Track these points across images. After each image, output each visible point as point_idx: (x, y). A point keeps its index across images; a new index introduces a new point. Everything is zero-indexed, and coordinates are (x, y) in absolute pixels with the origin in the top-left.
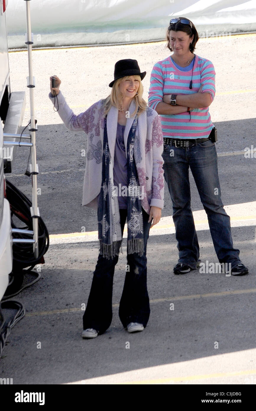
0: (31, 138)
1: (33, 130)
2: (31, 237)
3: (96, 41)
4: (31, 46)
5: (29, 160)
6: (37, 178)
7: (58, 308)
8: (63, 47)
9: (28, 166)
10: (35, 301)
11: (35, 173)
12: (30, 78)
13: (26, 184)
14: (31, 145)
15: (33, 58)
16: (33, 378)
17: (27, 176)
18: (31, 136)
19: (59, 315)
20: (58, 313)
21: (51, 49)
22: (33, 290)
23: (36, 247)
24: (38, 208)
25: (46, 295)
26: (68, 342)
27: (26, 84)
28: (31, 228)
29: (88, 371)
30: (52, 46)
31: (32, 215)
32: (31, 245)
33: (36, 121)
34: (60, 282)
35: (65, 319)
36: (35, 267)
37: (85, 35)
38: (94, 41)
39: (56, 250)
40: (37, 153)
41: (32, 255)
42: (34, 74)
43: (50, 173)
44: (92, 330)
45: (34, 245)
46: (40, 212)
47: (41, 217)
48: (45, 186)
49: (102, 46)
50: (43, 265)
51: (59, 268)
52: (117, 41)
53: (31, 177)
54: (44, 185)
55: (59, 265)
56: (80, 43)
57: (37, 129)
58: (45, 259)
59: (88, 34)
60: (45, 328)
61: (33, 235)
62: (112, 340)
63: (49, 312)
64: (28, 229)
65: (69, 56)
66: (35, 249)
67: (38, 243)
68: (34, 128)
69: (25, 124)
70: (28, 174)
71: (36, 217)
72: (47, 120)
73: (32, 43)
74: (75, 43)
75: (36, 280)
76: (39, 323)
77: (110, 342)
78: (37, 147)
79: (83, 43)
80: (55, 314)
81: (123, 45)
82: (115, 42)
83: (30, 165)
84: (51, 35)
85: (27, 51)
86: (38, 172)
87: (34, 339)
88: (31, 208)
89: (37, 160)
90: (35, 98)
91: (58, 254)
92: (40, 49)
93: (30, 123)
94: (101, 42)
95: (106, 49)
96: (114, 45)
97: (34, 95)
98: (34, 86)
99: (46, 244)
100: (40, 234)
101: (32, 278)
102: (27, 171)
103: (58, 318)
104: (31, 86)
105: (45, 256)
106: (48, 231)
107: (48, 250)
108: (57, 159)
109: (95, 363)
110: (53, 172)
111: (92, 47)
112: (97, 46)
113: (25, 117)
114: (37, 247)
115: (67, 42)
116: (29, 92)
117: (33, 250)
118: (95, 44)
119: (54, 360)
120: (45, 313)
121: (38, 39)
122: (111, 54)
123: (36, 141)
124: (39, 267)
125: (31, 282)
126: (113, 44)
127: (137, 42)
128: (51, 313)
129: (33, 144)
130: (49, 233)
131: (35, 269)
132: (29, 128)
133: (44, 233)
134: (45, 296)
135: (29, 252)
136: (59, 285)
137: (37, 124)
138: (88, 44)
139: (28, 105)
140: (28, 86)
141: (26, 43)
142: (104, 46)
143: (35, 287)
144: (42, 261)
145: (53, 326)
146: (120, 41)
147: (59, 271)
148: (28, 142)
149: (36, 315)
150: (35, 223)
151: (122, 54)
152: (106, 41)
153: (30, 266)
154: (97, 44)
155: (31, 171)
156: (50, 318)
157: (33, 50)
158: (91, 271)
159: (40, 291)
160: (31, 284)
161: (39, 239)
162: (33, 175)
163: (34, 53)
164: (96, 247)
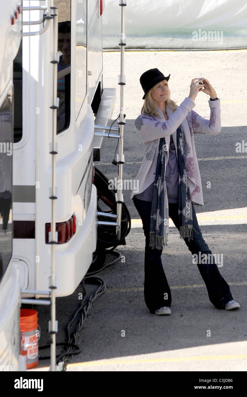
0: (119, 131)
1: (122, 123)
2: (114, 220)
3: (183, 46)
4: (124, 47)
5: (116, 151)
6: (123, 167)
7: (135, 286)
8: (152, 50)
9: (115, 156)
10: (115, 278)
11: (121, 163)
12: (121, 76)
13: (112, 172)
14: (119, 137)
15: (125, 58)
16: (110, 349)
17: (114, 165)
18: (119, 129)
19: (136, 292)
20: (136, 290)
21: (141, 51)
22: (114, 268)
23: (118, 230)
24: (122, 194)
25: (126, 274)
26: (143, 318)
27: (118, 81)
28: (115, 212)
29: (160, 344)
30: (142, 48)
31: (117, 200)
32: (114, 227)
33: (125, 116)
34: (138, 263)
35: (141, 297)
36: (117, 248)
37: (173, 40)
38: (180, 46)
39: (136, 233)
40: (124, 145)
41: (115, 237)
42: (125, 73)
43: (135, 163)
44: (165, 308)
45: (117, 227)
46: (124, 198)
47: (125, 202)
48: (130, 175)
49: (187, 51)
50: (124, 246)
51: (138, 250)
52: (201, 47)
53: (117, 166)
54: (128, 174)
55: (139, 247)
56: (168, 47)
57: (125, 122)
58: (126, 241)
59: (176, 39)
60: (123, 304)
61: (116, 219)
62: (183, 317)
63: (127, 289)
64: (112, 213)
65: (158, 58)
66: (118, 231)
67: (120, 226)
68: (123, 122)
69: (114, 118)
70: (115, 163)
71: (120, 202)
72: (134, 115)
73: (125, 45)
74: (163, 46)
75: (117, 259)
76: (118, 299)
77: (181, 319)
78: (124, 139)
79: (171, 47)
80: (133, 292)
81: (207, 51)
82: (199, 48)
83: (117, 155)
84: (142, 38)
85: (120, 51)
86: (124, 161)
87: (113, 313)
88: (116, 194)
89: (124, 150)
90: (125, 95)
91: (138, 237)
92: (131, 51)
93: (119, 117)
94: (187, 46)
95: (191, 54)
96: (199, 51)
97: (124, 92)
98: (125, 84)
99: (128, 227)
100: (123, 217)
101: (114, 258)
102: (114, 161)
103: (135, 295)
104: (122, 84)
105: (126, 238)
106: (130, 216)
107: (130, 233)
108: (142, 151)
109: (167, 338)
110: (137, 163)
111: (178, 51)
112: (183, 51)
113: (114, 111)
114: (120, 230)
115: (156, 46)
116: (120, 89)
117: (116, 232)
118: (181, 49)
119: (130, 333)
120: (124, 290)
121: (129, 43)
122: (195, 59)
123: (124, 134)
124: (120, 247)
125: (112, 261)
126: (198, 49)
127: (219, 49)
128: (129, 290)
129: (121, 136)
130: (131, 217)
131: (117, 250)
132: (119, 121)
133: (127, 217)
134: (124, 275)
135: (112, 234)
136: (138, 266)
137: (125, 118)
138: (175, 49)
139: (118, 101)
140: (119, 84)
141: (119, 44)
142: (189, 51)
143: (116, 265)
144: (124, 243)
145: (130, 302)
146: (205, 47)
147: (138, 253)
148: (116, 134)
149: (115, 292)
150: (119, 208)
151: (205, 59)
152: (192, 47)
153: (112, 246)
154: (183, 49)
155: (118, 161)
156: (128, 295)
157: (125, 51)
158: (167, 254)
159: (120, 270)
160: (113, 263)
161: (122, 223)
162: (119, 164)
163: (126, 53)
164: (173, 232)
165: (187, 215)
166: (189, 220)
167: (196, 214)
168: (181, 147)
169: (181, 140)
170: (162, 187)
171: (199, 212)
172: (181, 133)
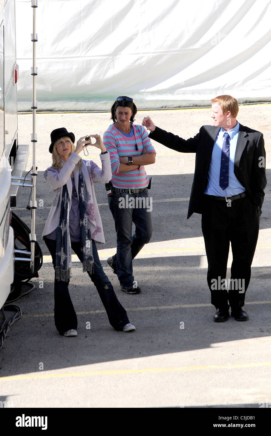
0: (32, 181)
1: (34, 175)
2: (29, 256)
3: (85, 109)
4: (35, 110)
5: (30, 198)
6: (36, 212)
7: (47, 312)
8: (59, 112)
9: (29, 202)
10: (30, 306)
11: (34, 208)
12: (33, 134)
13: (26, 216)
14: (32, 186)
15: (36, 119)
16: (26, 365)
17: (28, 210)
18: (32, 179)
19: (48, 317)
20: (48, 316)
21: (50, 113)
22: (29, 297)
23: (32, 264)
24: (35, 235)
25: (39, 302)
26: (54, 339)
27: (30, 139)
28: (29, 249)
29: (68, 361)
30: (51, 111)
31: (31, 239)
32: (29, 262)
33: (37, 168)
34: (49, 292)
35: (52, 321)
36: (31, 280)
37: (77, 104)
38: (83, 108)
39: (47, 268)
40: (36, 193)
41: (30, 270)
42: (36, 132)
43: (46, 208)
44: (72, 330)
45: (31, 262)
46: (37, 238)
47: (37, 241)
48: (41, 218)
49: (89, 113)
50: (37, 278)
51: (49, 281)
52: (101, 109)
53: (31, 211)
54: (40, 217)
55: (50, 279)
56: (72, 110)
57: (37, 174)
58: (39, 274)
59: (79, 103)
60: (36, 327)
61: (30, 255)
62: (88, 338)
63: (40, 315)
64: (27, 250)
65: (64, 119)
66: (32, 266)
67: (34, 262)
68: (35, 173)
69: (28, 169)
70: (29, 208)
71: (33, 241)
72: (45, 167)
73: (36, 108)
74: (68, 109)
75: (31, 290)
76: (32, 323)
77: (86, 340)
78: (36, 188)
79: (75, 109)
80: (45, 317)
81: (106, 112)
82: (99, 110)
83: (31, 201)
84: (50, 102)
85: (32, 114)
86: (36, 207)
87: (28, 335)
88: (30, 234)
89: (36, 197)
90: (36, 150)
91: (49, 270)
92: (42, 113)
93: (32, 169)
94: (88, 109)
95: (92, 115)
96: (99, 112)
97: (36, 148)
98: (36, 141)
99: (41, 262)
100: (36, 254)
101: (28, 288)
102: (28, 206)
103: (47, 320)
104: (34, 141)
105: (39, 272)
106: (42, 253)
107: (42, 268)
108: (51, 198)
109: (74, 356)
110: (48, 207)
111: (81, 113)
112: (85, 113)
113: (28, 164)
114: (33, 265)
115: (63, 109)
116: (32, 145)
117: (30, 267)
118: (84, 111)
119: (43, 351)
120: (38, 316)
121: (40, 106)
122: (96, 119)
123: (36, 184)
124: (33, 279)
125: (27, 291)
126: (98, 111)
128: (41, 315)
129: (33, 185)
130: (43, 254)
131: (31, 281)
132: (31, 173)
133: (39, 254)
134: (37, 303)
135: (27, 268)
136: (49, 295)
137: (37, 170)
138: (78, 111)
139: (31, 155)
140: (32, 141)
141: (32, 108)
142: (90, 113)
143: (31, 295)
144: (37, 276)
145: (43, 326)
146: (104, 109)
147: (49, 284)
148: (29, 183)
149: (30, 317)
150: (32, 246)
151: (104, 119)
152: (93, 109)
153: (27, 279)
154: (85, 111)
155: (31, 206)
156: (40, 319)
157: (36, 113)
158: (73, 285)
159: (34, 298)
160: (27, 292)
161: (35, 258)
162: (33, 209)
163: (37, 116)
164: (78, 266)
165: (88, 252)
166: (89, 257)
167: (98, 251)
168: (82, 195)
169: (82, 189)
170: (65, 228)
171: (100, 249)
172: (83, 183)
